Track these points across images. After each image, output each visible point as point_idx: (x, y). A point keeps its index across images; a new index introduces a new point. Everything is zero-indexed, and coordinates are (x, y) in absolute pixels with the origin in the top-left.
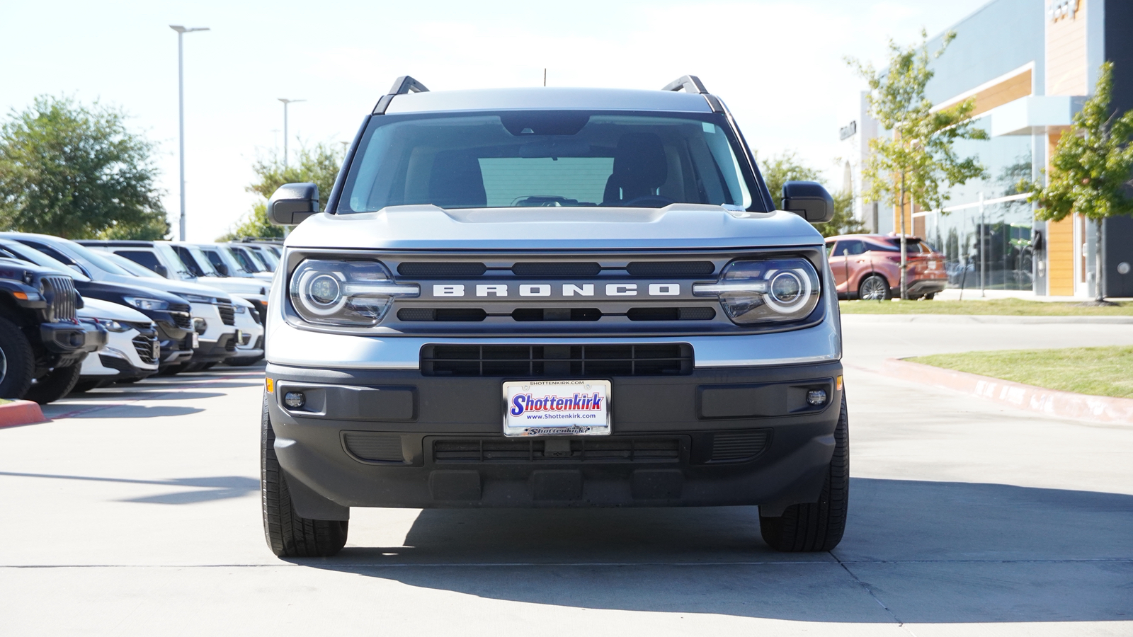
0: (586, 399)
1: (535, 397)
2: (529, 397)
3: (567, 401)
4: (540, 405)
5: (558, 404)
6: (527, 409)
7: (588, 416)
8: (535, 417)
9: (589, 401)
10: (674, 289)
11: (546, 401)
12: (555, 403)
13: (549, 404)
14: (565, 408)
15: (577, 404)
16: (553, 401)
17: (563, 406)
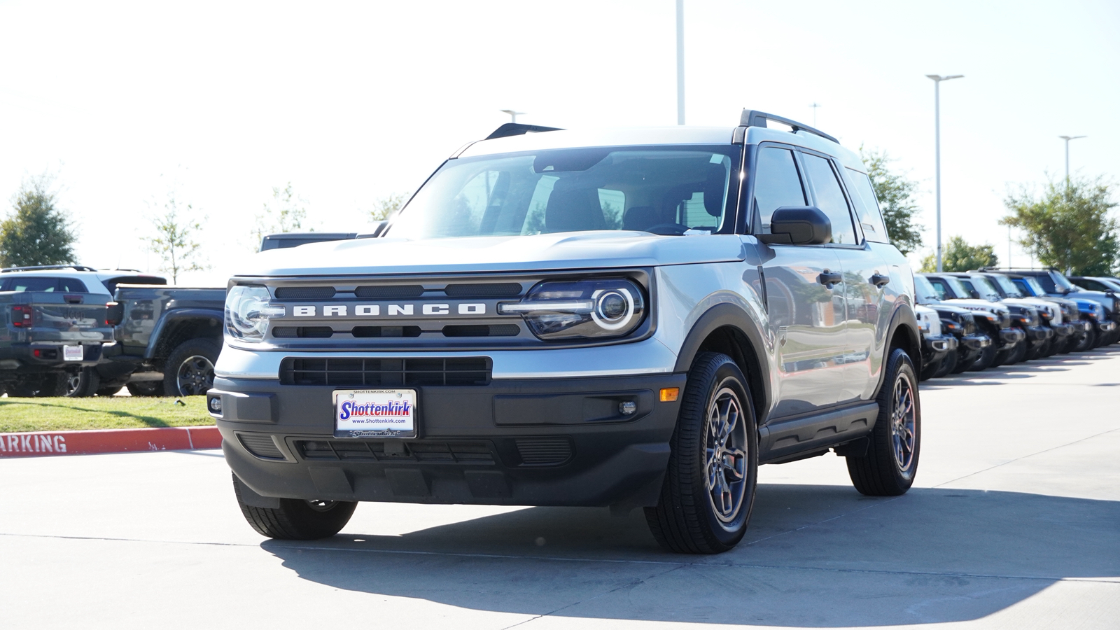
0: (398, 406)
1: (358, 404)
2: (354, 404)
3: (383, 407)
4: (362, 410)
5: (376, 410)
6: (352, 414)
7: (400, 421)
8: (358, 422)
9: (400, 408)
10: (480, 308)
11: (367, 407)
12: (374, 409)
13: (369, 410)
14: (382, 414)
15: (391, 410)
16: (372, 407)
17: (381, 412)
